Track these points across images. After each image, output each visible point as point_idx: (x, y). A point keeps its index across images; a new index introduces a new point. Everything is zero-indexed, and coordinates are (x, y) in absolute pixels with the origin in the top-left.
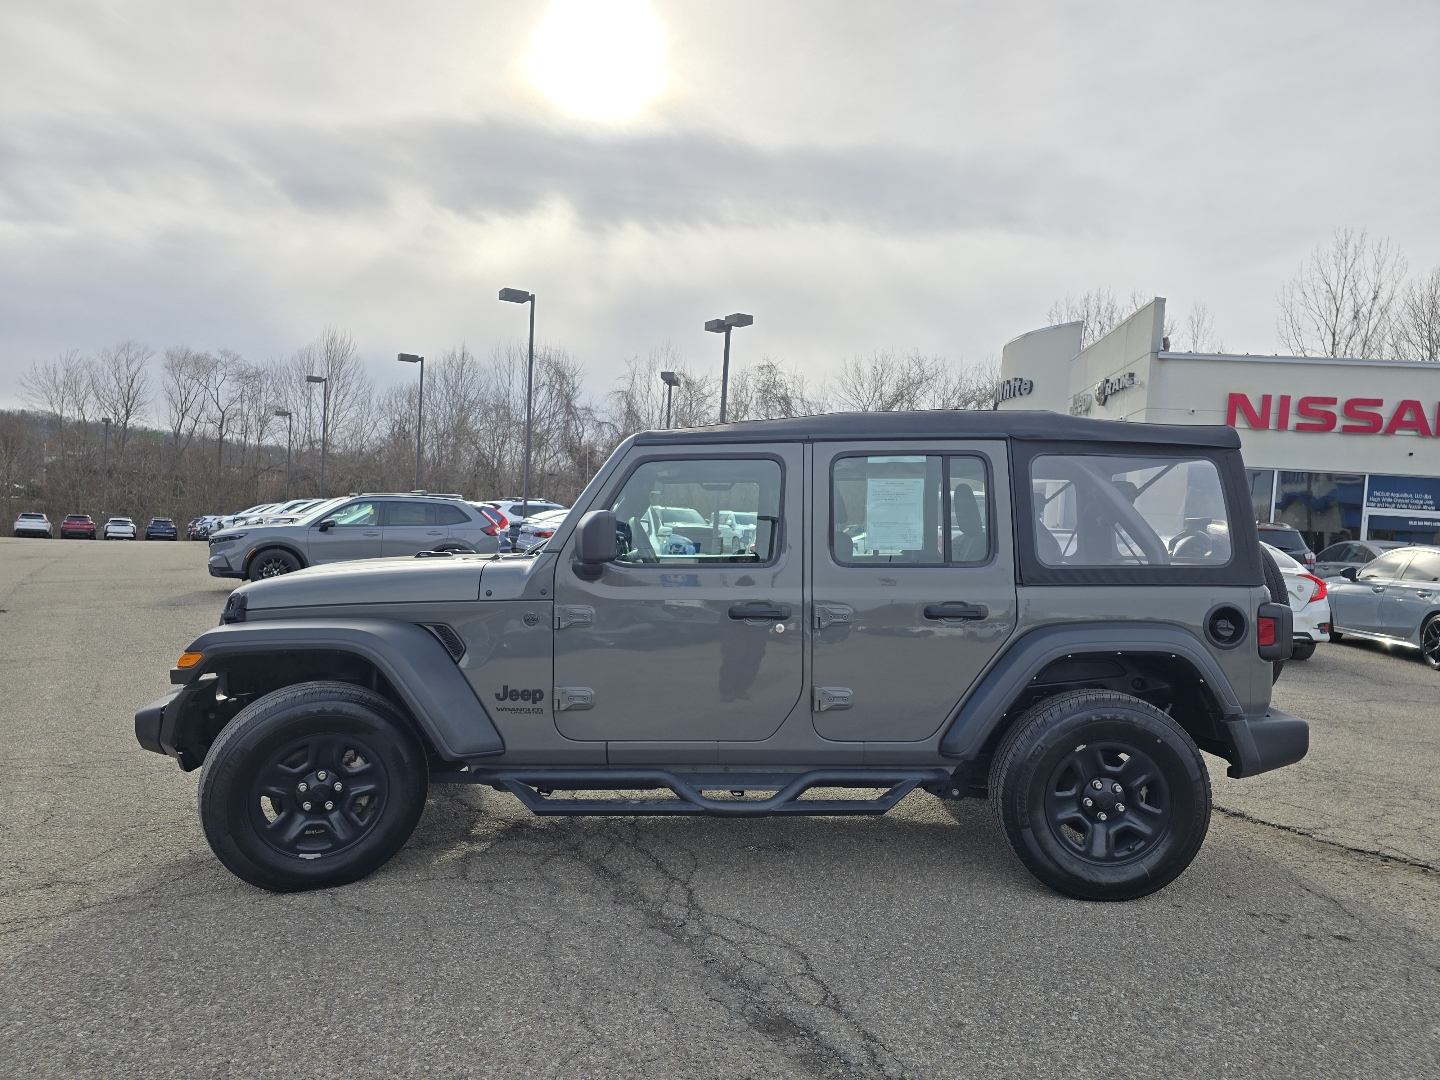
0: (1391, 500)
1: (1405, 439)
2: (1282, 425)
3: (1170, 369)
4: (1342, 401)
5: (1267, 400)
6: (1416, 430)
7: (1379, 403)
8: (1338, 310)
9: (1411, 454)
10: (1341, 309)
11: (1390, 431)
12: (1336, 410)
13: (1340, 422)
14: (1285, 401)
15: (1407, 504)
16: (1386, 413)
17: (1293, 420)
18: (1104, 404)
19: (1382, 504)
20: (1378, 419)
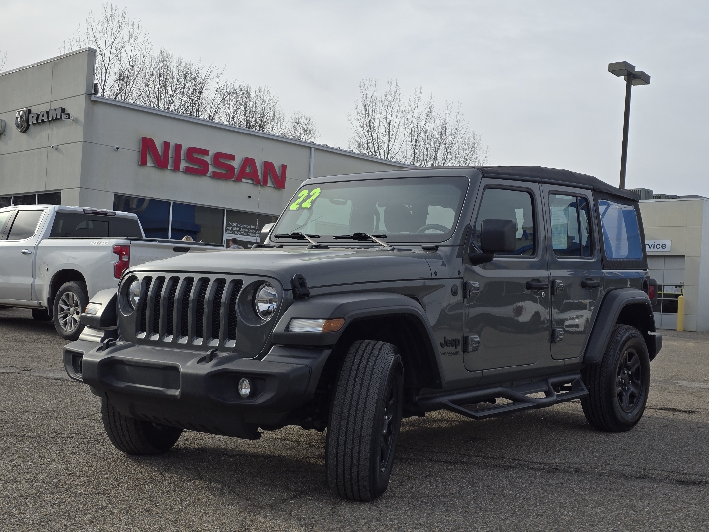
0: (238, 229)
1: (246, 186)
2: (176, 168)
3: (100, 110)
4: (211, 153)
5: (166, 145)
6: (252, 180)
7: (232, 157)
8: (106, 70)
9: (250, 197)
10: (108, 71)
11: (238, 180)
12: (208, 159)
13: (211, 169)
14: (178, 147)
15: (247, 232)
16: (236, 164)
17: (183, 164)
18: (25, 132)
19: (234, 231)
20: (232, 168)
